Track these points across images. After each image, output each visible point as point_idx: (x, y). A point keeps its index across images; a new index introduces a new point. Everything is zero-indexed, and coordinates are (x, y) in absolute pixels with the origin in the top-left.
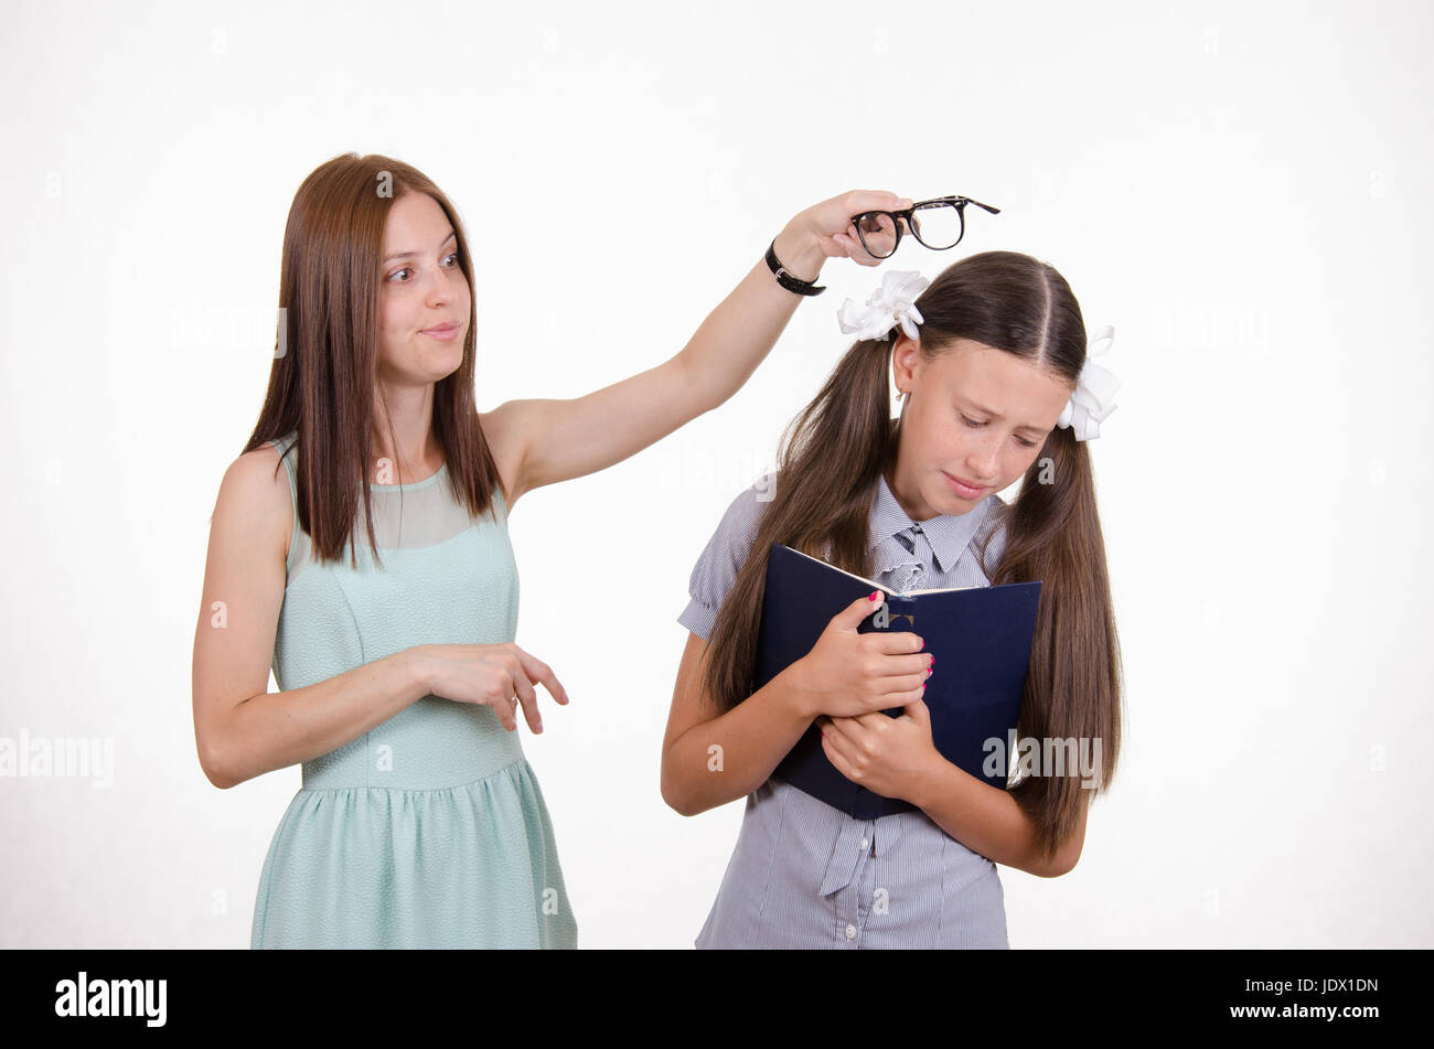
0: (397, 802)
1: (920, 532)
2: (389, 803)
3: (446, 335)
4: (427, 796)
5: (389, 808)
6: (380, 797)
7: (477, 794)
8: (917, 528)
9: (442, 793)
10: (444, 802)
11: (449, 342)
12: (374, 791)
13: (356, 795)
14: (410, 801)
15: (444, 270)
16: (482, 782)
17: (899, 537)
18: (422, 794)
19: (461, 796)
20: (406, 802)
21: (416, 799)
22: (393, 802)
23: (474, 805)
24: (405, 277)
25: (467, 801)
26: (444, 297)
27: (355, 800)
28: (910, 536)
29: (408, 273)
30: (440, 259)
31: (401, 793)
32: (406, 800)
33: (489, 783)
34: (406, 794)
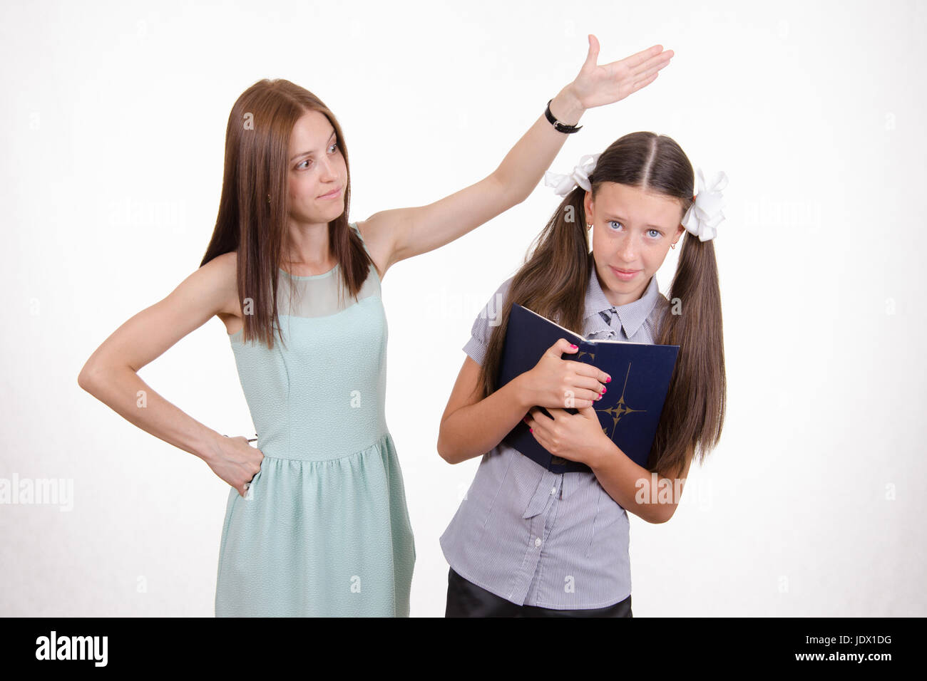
0: (306, 468)
1: (615, 312)
2: (302, 469)
3: (332, 197)
4: (325, 464)
5: (302, 472)
6: (296, 466)
7: (356, 461)
8: (614, 310)
9: (334, 462)
10: (335, 468)
12: (293, 462)
13: (281, 462)
14: (314, 467)
16: (359, 454)
17: (602, 314)
18: (322, 464)
19: (345, 462)
21: (318, 466)
22: (304, 469)
23: (352, 467)
24: (307, 165)
25: (348, 466)
26: (333, 176)
27: (281, 465)
28: (609, 314)
29: (309, 163)
30: (327, 148)
31: (309, 463)
32: (312, 467)
33: (363, 454)
34: (311, 464)
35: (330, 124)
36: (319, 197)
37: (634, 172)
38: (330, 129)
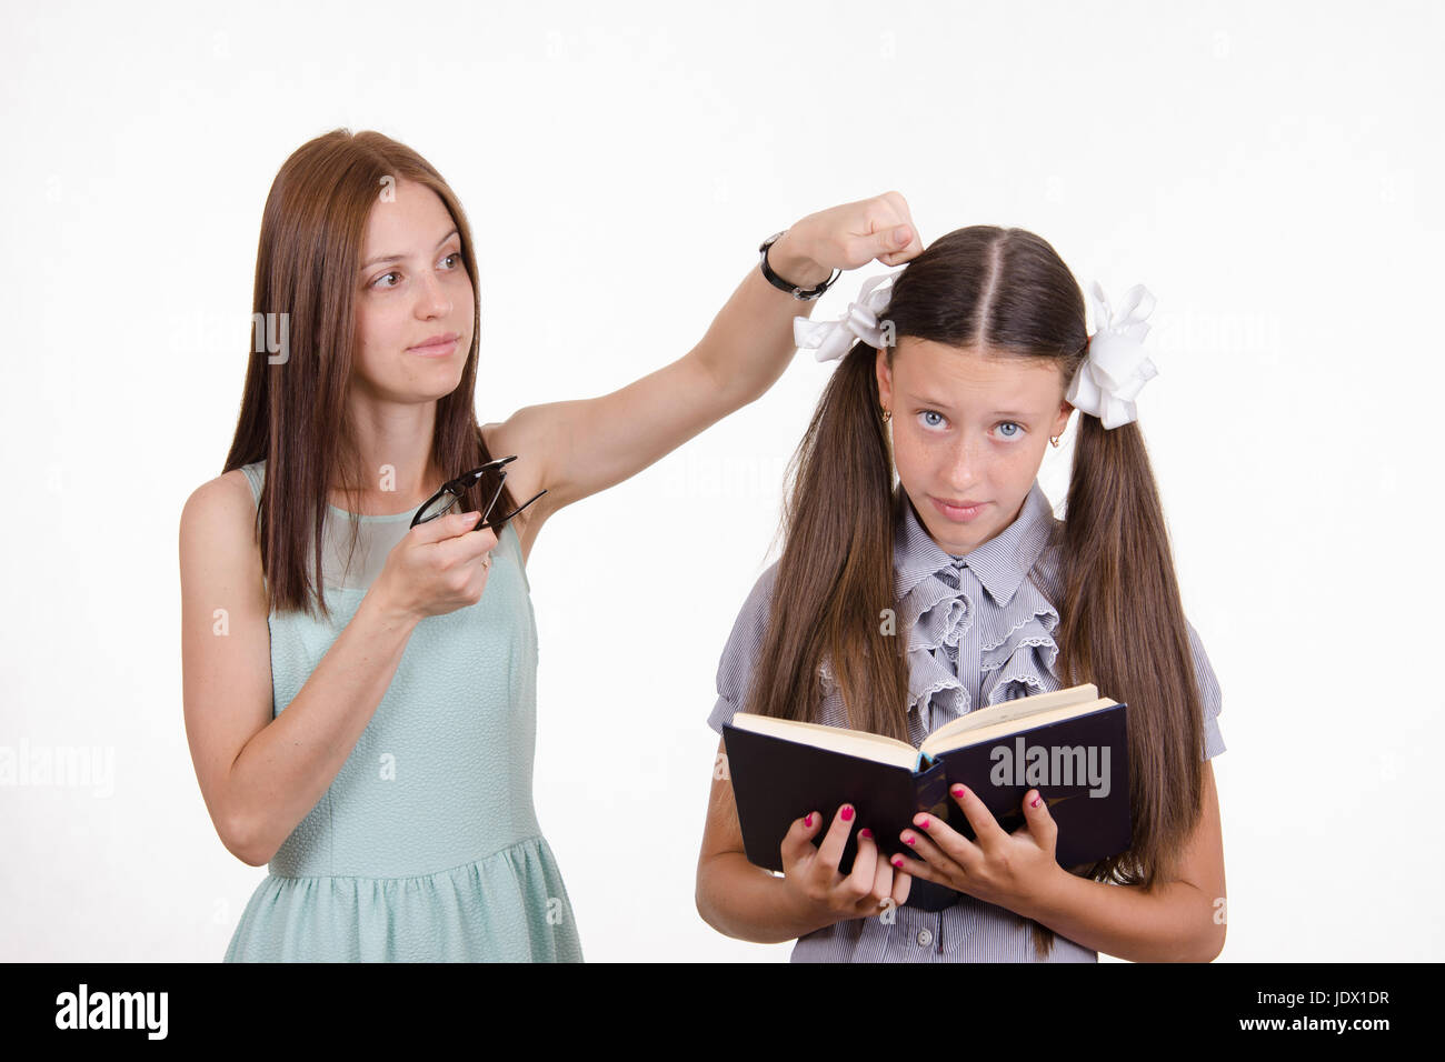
0: (365, 892)
1: (964, 567)
2: (356, 896)
3: (441, 351)
4: (402, 884)
5: (356, 901)
6: (345, 887)
7: (463, 882)
8: (960, 563)
9: (420, 880)
10: (422, 891)
11: (445, 358)
12: (339, 881)
13: (318, 886)
14: (381, 890)
15: (441, 275)
16: (471, 867)
18: (396, 883)
19: (444, 883)
20: (375, 895)
21: (388, 890)
22: (360, 893)
23: (458, 894)
24: (393, 281)
25: (450, 889)
26: (439, 307)
27: (317, 891)
29: (395, 277)
30: (436, 262)
31: (371, 882)
32: (375, 889)
33: (480, 868)
34: (375, 884)
35: (448, 215)
36: (409, 349)
37: (961, 317)
38: (446, 224)
